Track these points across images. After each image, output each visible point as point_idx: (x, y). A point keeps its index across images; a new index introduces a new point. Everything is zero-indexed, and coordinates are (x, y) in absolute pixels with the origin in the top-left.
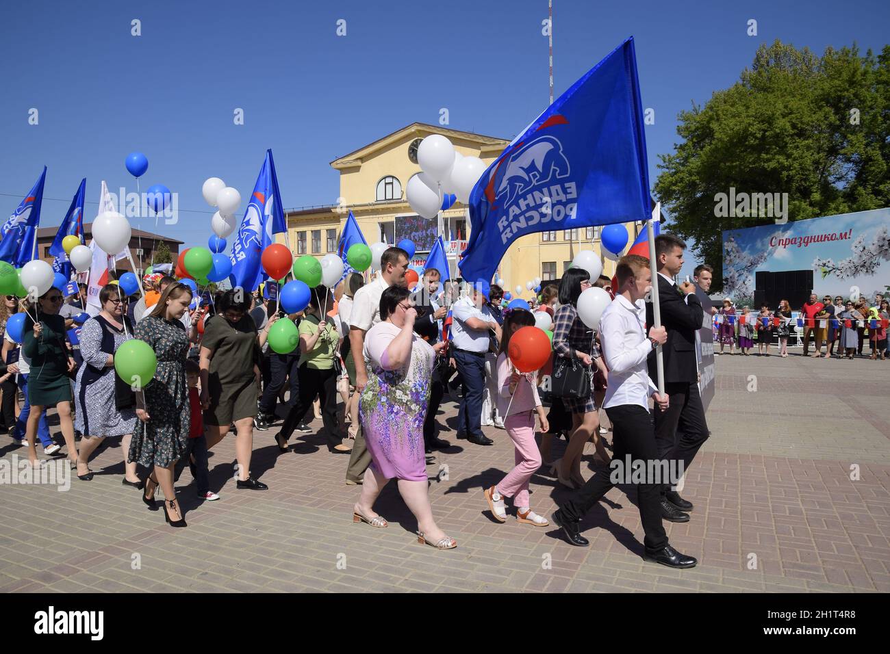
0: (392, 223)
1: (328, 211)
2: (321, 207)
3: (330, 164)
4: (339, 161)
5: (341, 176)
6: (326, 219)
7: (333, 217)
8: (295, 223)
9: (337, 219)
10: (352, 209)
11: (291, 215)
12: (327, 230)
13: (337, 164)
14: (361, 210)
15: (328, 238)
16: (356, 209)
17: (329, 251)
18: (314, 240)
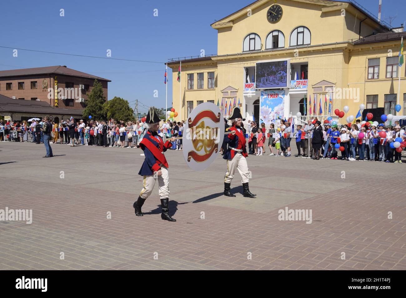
0: (254, 67)
1: (209, 59)
3: (211, 25)
4: (217, 23)
5: (219, 34)
6: (208, 65)
7: (213, 64)
8: (186, 68)
9: (215, 65)
10: (225, 58)
11: (183, 62)
12: (208, 73)
13: (216, 25)
14: (232, 59)
15: (208, 79)
16: (229, 57)
17: (209, 87)
18: (199, 80)
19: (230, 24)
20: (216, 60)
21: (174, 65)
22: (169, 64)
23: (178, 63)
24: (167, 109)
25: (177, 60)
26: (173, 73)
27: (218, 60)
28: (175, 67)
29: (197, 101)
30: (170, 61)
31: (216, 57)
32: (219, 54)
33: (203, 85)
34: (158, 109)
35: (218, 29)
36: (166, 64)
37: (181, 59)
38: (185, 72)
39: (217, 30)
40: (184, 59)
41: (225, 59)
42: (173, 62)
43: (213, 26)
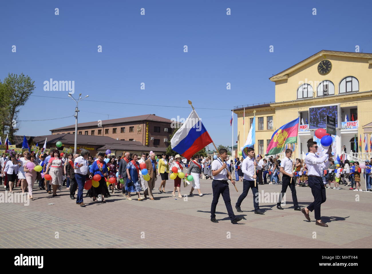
0: (308, 111)
1: (268, 105)
2: (264, 104)
3: (269, 79)
4: (274, 77)
5: (276, 86)
6: (267, 110)
7: (271, 109)
8: (249, 113)
9: (273, 111)
10: (282, 104)
11: (246, 109)
12: (267, 117)
13: (273, 79)
14: (288, 105)
15: (268, 122)
16: (285, 104)
17: (268, 129)
18: (259, 123)
19: (285, 77)
20: (273, 107)
21: (239, 112)
22: (234, 110)
23: (242, 109)
24: (233, 146)
25: (241, 107)
26: (238, 118)
27: (276, 106)
28: (240, 113)
29: (258, 140)
30: (236, 108)
31: (274, 104)
32: (276, 102)
33: (263, 127)
34: (224, 146)
35: (275, 81)
36: (232, 110)
37: (245, 107)
38: (247, 117)
39: (275, 83)
40: (247, 106)
41: (282, 106)
42: (238, 109)
43: (271, 79)
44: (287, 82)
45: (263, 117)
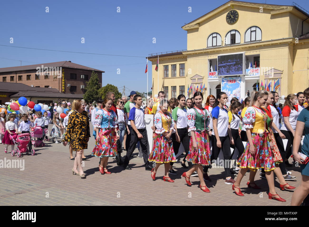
0: (216, 59)
1: (181, 53)
2: (177, 52)
3: (182, 27)
4: (186, 26)
5: (188, 34)
6: (179, 58)
7: (184, 57)
8: (163, 61)
9: (185, 58)
10: (194, 52)
11: (160, 56)
12: (180, 64)
13: (186, 27)
14: (199, 53)
15: (180, 69)
16: (196, 52)
17: (181, 76)
18: (173, 70)
19: (197, 26)
20: (186, 54)
21: (153, 59)
22: (149, 58)
23: (156, 57)
24: (148, 93)
25: (155, 55)
26: (153, 65)
27: (187, 54)
28: (154, 61)
29: (171, 86)
30: (150, 56)
31: (186, 52)
32: (188, 50)
33: (176, 74)
34: (140, 93)
35: (187, 30)
36: (147, 58)
37: (159, 54)
38: (161, 65)
39: (187, 31)
40: (161, 54)
41: (193, 54)
42: (153, 57)
43: (184, 28)
44: (198, 31)
45: (176, 64)
